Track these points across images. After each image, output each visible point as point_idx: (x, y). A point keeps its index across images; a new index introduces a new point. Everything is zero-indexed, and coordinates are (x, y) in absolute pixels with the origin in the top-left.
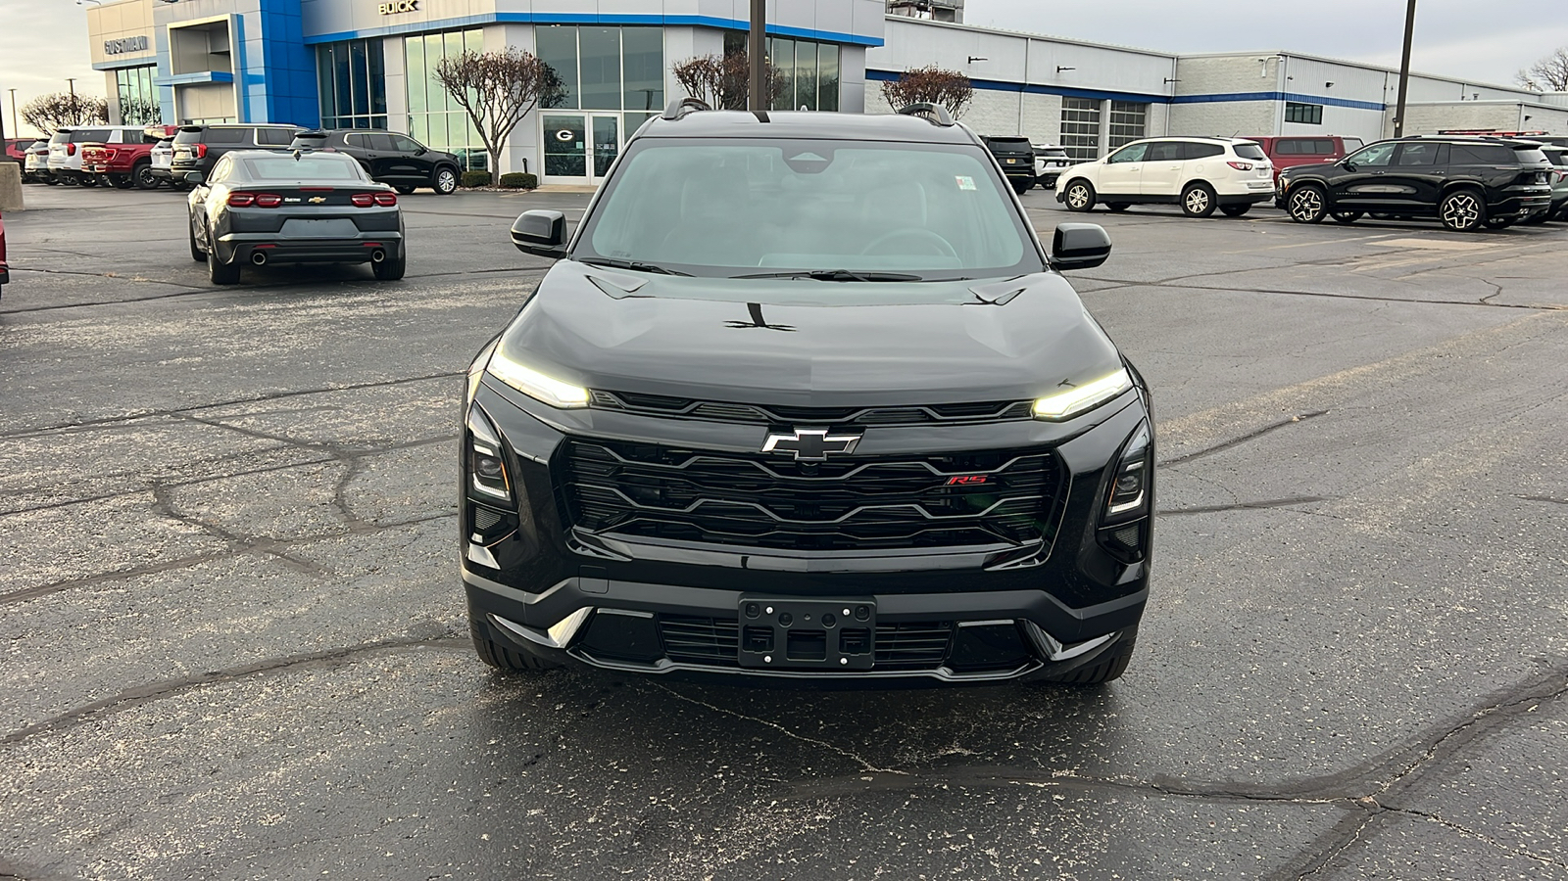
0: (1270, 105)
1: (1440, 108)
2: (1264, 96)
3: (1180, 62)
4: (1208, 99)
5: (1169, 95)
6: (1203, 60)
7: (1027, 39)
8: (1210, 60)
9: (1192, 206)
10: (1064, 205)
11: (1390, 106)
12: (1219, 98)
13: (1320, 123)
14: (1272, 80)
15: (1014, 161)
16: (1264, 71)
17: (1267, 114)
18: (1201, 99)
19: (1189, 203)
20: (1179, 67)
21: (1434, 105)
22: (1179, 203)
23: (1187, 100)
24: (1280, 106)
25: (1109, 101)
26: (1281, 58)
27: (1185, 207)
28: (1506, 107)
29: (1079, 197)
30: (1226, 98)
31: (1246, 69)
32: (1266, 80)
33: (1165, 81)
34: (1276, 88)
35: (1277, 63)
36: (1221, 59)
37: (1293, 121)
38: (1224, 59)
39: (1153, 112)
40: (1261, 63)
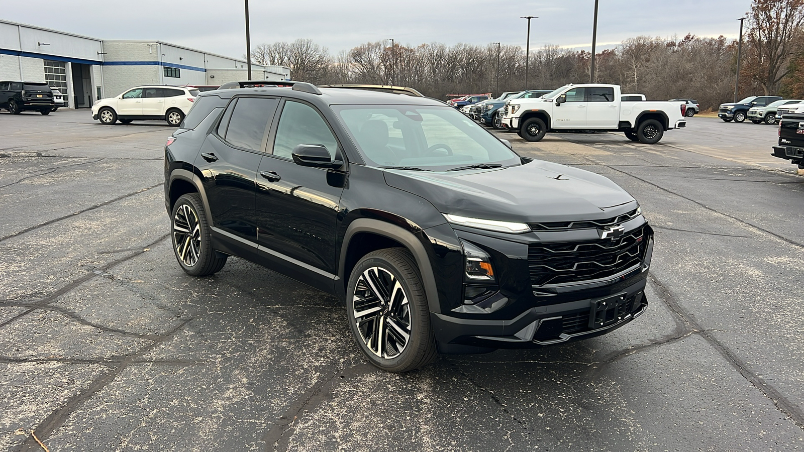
0: (156, 68)
1: (231, 72)
2: (152, 63)
3: (104, 43)
4: (123, 64)
5: (101, 61)
6: (117, 43)
7: (18, 26)
8: (121, 43)
9: (172, 121)
10: (98, 121)
11: (208, 70)
12: (128, 63)
13: (180, 77)
14: (156, 55)
15: (41, 96)
16: (150, 50)
17: (155, 72)
18: (119, 63)
19: (170, 119)
20: (104, 46)
21: (228, 70)
22: (165, 120)
23: (111, 64)
24: (161, 68)
25: (70, 63)
26: (159, 45)
27: (169, 122)
28: (259, 72)
29: (107, 117)
30: (133, 63)
31: (141, 49)
32: (153, 55)
33: (98, 53)
34: (158, 60)
35: (157, 47)
36: (127, 43)
37: (168, 76)
38: (129, 43)
39: (94, 69)
40: (148, 46)
